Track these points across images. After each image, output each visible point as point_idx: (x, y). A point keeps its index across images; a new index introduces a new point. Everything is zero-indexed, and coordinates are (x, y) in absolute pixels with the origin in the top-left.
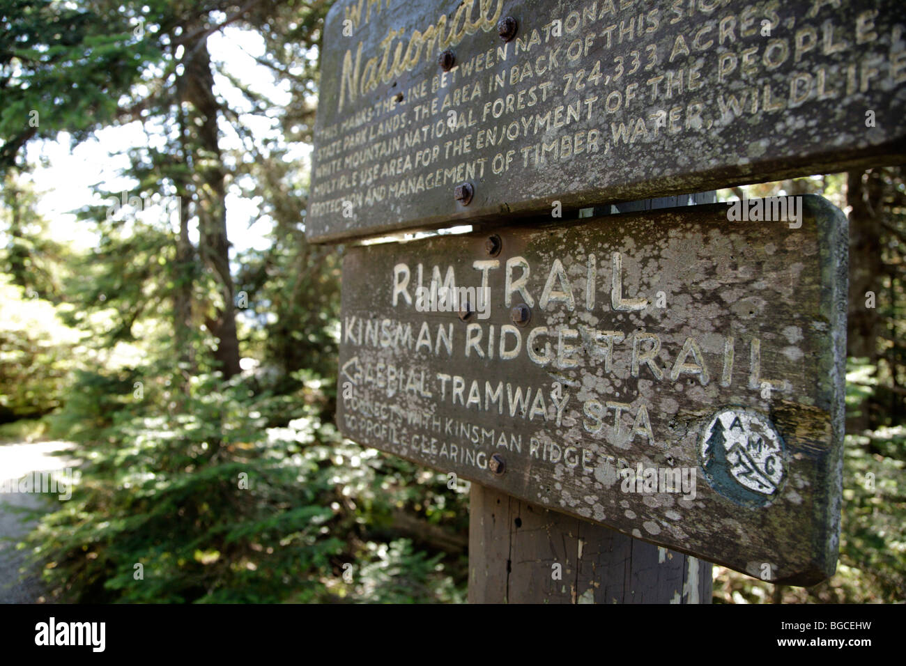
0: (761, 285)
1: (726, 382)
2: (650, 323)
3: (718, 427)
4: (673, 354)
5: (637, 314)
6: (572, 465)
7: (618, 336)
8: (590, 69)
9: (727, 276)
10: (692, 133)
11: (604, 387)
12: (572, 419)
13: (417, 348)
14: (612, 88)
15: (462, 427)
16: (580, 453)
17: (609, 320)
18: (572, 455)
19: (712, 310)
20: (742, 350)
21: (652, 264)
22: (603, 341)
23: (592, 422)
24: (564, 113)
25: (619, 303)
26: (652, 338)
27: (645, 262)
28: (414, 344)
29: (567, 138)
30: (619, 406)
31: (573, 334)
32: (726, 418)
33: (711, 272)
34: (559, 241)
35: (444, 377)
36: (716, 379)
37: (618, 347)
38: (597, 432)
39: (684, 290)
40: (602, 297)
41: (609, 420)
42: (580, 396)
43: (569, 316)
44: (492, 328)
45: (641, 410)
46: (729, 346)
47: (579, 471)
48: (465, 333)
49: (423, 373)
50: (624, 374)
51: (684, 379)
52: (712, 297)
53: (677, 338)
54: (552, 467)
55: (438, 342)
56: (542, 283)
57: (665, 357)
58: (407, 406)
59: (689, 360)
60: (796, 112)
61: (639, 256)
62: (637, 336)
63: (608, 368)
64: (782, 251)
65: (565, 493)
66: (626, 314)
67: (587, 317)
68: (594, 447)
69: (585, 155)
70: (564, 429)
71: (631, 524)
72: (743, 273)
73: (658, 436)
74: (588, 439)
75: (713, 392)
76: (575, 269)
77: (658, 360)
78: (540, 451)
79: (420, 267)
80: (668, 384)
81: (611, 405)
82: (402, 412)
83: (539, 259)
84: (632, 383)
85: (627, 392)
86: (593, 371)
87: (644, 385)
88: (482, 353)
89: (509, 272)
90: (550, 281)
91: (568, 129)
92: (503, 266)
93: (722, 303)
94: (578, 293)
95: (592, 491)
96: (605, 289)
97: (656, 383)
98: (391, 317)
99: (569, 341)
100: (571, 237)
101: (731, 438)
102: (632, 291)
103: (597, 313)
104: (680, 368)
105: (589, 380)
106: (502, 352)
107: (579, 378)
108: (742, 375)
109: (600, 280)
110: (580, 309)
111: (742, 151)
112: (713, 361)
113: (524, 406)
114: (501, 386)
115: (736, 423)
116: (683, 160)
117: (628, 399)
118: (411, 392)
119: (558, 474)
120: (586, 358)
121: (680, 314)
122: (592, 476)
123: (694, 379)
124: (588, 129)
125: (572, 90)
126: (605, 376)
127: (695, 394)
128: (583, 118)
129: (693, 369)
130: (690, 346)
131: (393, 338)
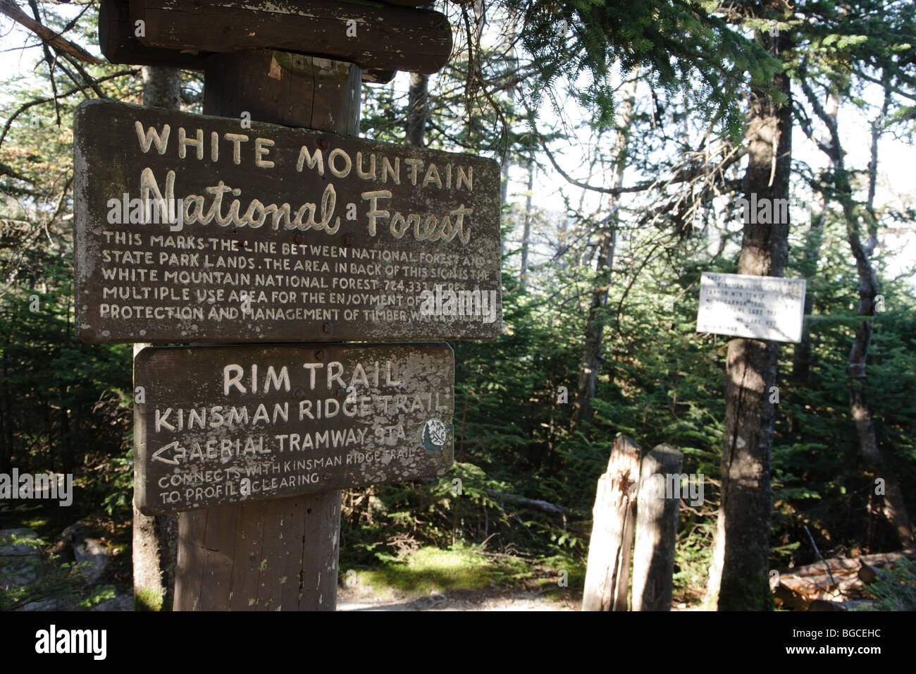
0: (439, 374)
1: (429, 409)
2: (403, 391)
3: (428, 426)
4: (412, 402)
5: (397, 387)
6: (369, 461)
7: (390, 397)
8: (398, 282)
9: (429, 371)
10: (442, 322)
11: (384, 421)
12: (369, 439)
13: (254, 422)
14: (409, 295)
15: (299, 463)
16: (373, 454)
17: (385, 391)
18: (370, 456)
19: (424, 384)
20: (433, 397)
21: (403, 366)
22: (383, 401)
23: (379, 438)
24: (387, 298)
25: (389, 382)
26: (402, 396)
27: (400, 365)
28: (251, 421)
29: (389, 311)
30: (390, 428)
31: (369, 399)
32: (430, 423)
33: (424, 369)
34: (361, 354)
35: (281, 437)
36: (426, 409)
37: (390, 402)
38: (381, 441)
39: (415, 376)
40: (382, 381)
41: (387, 435)
42: (373, 428)
43: (366, 391)
44: (319, 402)
45: (400, 427)
46: (430, 395)
47: (373, 463)
48: (298, 406)
49: (261, 439)
50: (392, 414)
51: (416, 411)
52: (424, 379)
53: (412, 396)
54: (359, 465)
55: (275, 416)
56: (351, 375)
57: (409, 403)
58: (246, 464)
59: (417, 403)
60: (472, 323)
61: (398, 363)
62: (398, 396)
63: (386, 411)
64: (444, 362)
65: (367, 475)
66: (392, 387)
67: (375, 390)
68: (381, 449)
69: (398, 322)
70: (366, 445)
71: (397, 476)
72: (434, 370)
73: (407, 436)
74: (377, 446)
75: (425, 414)
76: (368, 368)
77: (406, 405)
78: (353, 460)
79: (255, 368)
80: (410, 414)
81: (387, 428)
82: (241, 470)
83: (350, 363)
84: (396, 417)
85: (394, 421)
86: (379, 415)
87: (401, 417)
88: (312, 417)
89: (330, 370)
90: (355, 374)
91: (390, 307)
92: (326, 367)
93: (428, 381)
94: (370, 380)
95: (380, 469)
96: (383, 377)
97: (406, 415)
98: (223, 403)
99: (366, 403)
100: (366, 353)
101: (432, 429)
102: (395, 377)
103: (380, 388)
104: (414, 406)
105: (377, 419)
106: (327, 414)
107: (372, 419)
108: (433, 407)
109: (381, 374)
110: (371, 387)
111: (458, 332)
112: (425, 402)
113: (342, 440)
114: (327, 432)
115: (433, 424)
116: (440, 332)
117: (395, 424)
118: (250, 454)
119: (363, 467)
120: (375, 409)
121: (413, 386)
122: (380, 463)
123: (419, 410)
124: (400, 310)
125: (389, 289)
126: (385, 416)
127: (420, 416)
128: (397, 304)
129: (418, 407)
130: (417, 398)
131: (226, 419)
